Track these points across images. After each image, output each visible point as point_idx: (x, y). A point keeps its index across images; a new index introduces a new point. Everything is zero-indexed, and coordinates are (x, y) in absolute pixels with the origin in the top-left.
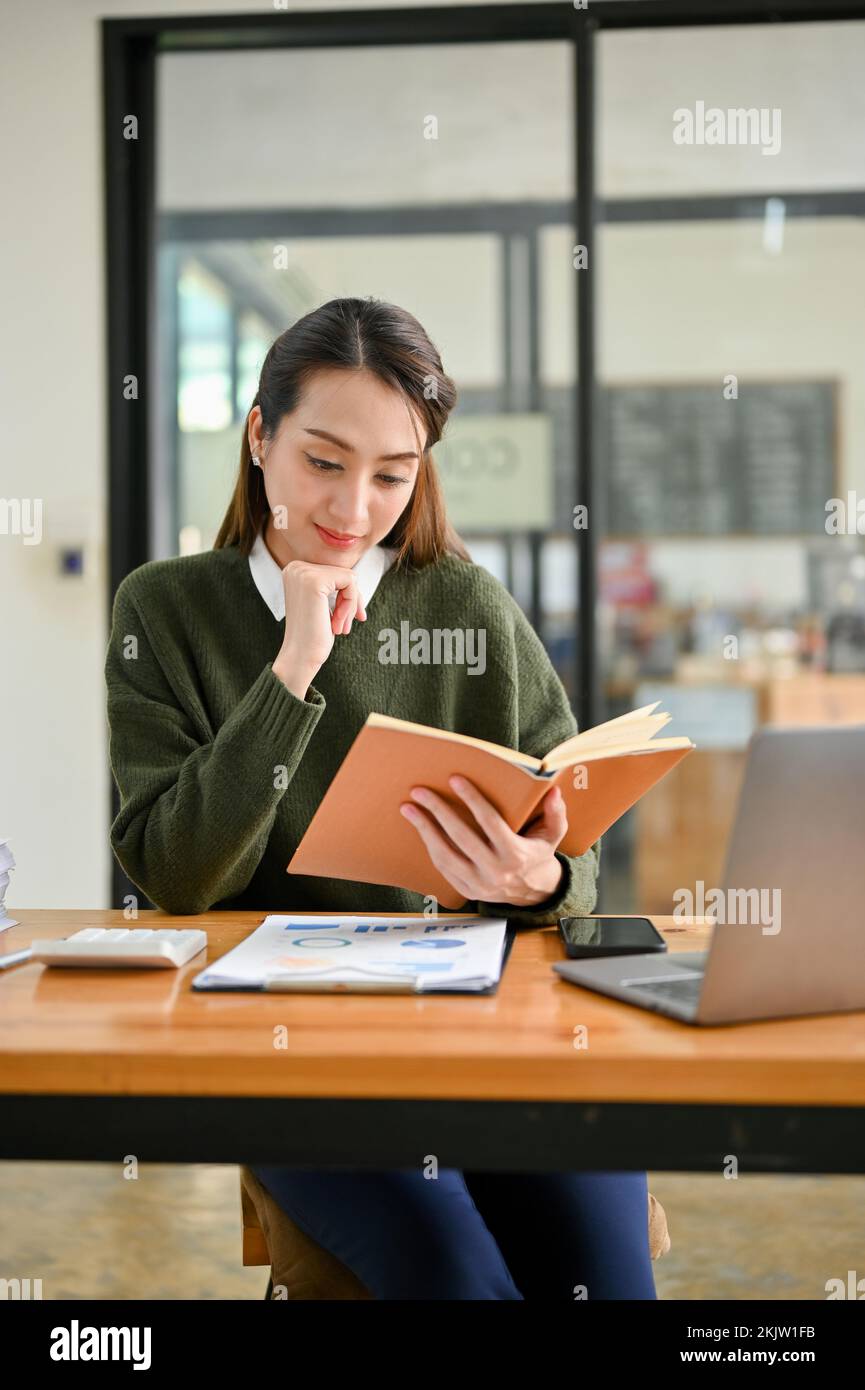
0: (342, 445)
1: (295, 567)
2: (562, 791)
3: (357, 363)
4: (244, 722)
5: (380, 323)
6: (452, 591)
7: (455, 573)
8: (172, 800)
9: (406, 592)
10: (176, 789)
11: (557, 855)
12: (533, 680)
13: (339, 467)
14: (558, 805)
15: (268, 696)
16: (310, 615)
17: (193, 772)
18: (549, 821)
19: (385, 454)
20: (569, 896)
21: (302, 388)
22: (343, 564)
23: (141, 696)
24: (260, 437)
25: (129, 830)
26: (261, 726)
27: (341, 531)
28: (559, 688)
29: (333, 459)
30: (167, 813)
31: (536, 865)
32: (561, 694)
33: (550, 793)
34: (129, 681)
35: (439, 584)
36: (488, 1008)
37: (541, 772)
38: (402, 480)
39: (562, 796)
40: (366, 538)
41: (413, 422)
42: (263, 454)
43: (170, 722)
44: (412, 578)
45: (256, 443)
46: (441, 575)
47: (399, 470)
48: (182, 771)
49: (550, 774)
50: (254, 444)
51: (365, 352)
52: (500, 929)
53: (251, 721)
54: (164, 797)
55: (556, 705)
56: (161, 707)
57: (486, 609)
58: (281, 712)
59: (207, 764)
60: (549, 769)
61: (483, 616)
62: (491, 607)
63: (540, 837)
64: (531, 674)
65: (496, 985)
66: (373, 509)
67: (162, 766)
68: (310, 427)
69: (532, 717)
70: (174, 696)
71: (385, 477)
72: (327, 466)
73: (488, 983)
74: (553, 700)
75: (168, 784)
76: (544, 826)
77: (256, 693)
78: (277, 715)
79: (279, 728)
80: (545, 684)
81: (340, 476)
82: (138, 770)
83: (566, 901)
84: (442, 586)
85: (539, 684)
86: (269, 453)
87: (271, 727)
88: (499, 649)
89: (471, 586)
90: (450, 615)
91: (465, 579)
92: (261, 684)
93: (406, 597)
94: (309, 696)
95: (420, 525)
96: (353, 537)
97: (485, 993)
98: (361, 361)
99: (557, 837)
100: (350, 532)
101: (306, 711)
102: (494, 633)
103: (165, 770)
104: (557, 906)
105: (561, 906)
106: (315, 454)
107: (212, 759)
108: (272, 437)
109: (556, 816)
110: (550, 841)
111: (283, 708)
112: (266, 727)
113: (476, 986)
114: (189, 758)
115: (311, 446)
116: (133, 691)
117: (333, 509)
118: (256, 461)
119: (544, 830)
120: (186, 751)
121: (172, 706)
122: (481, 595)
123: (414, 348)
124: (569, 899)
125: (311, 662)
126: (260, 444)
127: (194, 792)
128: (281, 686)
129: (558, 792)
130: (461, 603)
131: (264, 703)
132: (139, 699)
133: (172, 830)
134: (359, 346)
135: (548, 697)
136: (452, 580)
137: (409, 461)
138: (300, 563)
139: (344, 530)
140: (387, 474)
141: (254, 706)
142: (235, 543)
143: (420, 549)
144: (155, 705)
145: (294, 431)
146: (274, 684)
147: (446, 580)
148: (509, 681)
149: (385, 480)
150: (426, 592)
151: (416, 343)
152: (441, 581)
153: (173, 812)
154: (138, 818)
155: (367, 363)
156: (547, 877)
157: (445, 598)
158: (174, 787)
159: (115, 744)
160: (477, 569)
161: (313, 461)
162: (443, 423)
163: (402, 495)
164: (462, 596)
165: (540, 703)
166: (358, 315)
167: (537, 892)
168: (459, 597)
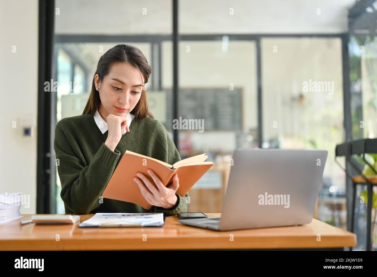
0: (122, 83)
1: (111, 116)
2: (178, 175)
3: (125, 61)
4: (98, 160)
5: (131, 50)
6: (150, 126)
7: (151, 122)
8: (78, 183)
9: (138, 127)
10: (79, 180)
11: (176, 194)
12: (171, 152)
13: (121, 89)
14: (177, 179)
15: (104, 152)
16: (116, 128)
17: (84, 174)
18: (174, 183)
19: (134, 85)
20: (179, 205)
21: (110, 67)
22: (123, 116)
23: (66, 154)
24: (98, 83)
25: (66, 193)
26: (103, 160)
27: (122, 107)
28: (178, 154)
29: (120, 87)
30: (77, 187)
31: (171, 196)
32: (178, 155)
33: (174, 175)
34: (62, 150)
35: (146, 125)
36: (162, 230)
37: (172, 168)
38: (138, 93)
39: (178, 177)
40: (128, 110)
41: (141, 77)
42: (99, 87)
43: (75, 161)
44: (139, 123)
45: (97, 84)
46: (147, 123)
47: (137, 90)
48: (80, 175)
49: (175, 169)
50: (96, 85)
51: (127, 58)
52: (162, 215)
53: (100, 159)
54: (75, 182)
55: (177, 158)
56: (72, 157)
57: (159, 131)
58: (109, 156)
59: (88, 172)
60: (174, 168)
61: (158, 133)
62: (161, 131)
63: (171, 188)
64: (170, 149)
65: (163, 224)
66: (130, 101)
67: (73, 173)
68: (113, 78)
69: (171, 161)
70: (75, 154)
71: (134, 92)
72: (118, 89)
73: (161, 224)
74: (176, 157)
75: (75, 179)
76: (173, 185)
77: (101, 151)
78: (108, 157)
79: (108, 161)
80: (174, 153)
81: (121, 92)
82: (66, 175)
83: (178, 207)
84: (147, 125)
85: (172, 153)
86: (101, 86)
87: (106, 160)
88: (163, 142)
89: (155, 125)
90: (150, 133)
91: (153, 123)
92: (102, 149)
93: (138, 128)
94: (115, 151)
95: (142, 106)
96: (125, 109)
97: (160, 227)
98: (126, 60)
99: (176, 188)
100: (125, 107)
101: (116, 155)
102: (162, 138)
103: (74, 175)
104: (176, 208)
105: (177, 208)
106: (114, 86)
107: (89, 171)
108: (102, 82)
109: (176, 182)
110: (174, 189)
111: (109, 155)
112: (104, 161)
113: (158, 225)
114: (82, 171)
115: (114, 83)
116: (64, 153)
117: (120, 101)
118: (97, 89)
119: (172, 186)
120: (81, 169)
121: (75, 157)
122: (158, 128)
123: (140, 57)
124: (179, 207)
125: (116, 141)
126: (98, 85)
127: (85, 180)
128: (108, 149)
129: (177, 175)
130: (153, 130)
131: (104, 154)
132: (66, 155)
133: (79, 192)
134: (126, 57)
135: (175, 156)
136: (150, 124)
137: (140, 87)
138: (112, 115)
139: (123, 107)
140: (134, 91)
141: (100, 155)
142: (89, 113)
143: (142, 113)
144: (70, 156)
145: (108, 80)
146: (106, 149)
147: (148, 124)
148: (165, 151)
149: (134, 93)
150: (143, 127)
151: (140, 55)
152: (147, 124)
153: (79, 187)
154: (68, 189)
155: (127, 60)
156: (173, 200)
157: (148, 128)
158: (78, 179)
159: (59, 168)
160: (156, 121)
161: (114, 87)
162: (148, 78)
163: (138, 96)
164: (153, 128)
165: (173, 158)
166: (125, 49)
167: (171, 204)
168: (152, 128)
